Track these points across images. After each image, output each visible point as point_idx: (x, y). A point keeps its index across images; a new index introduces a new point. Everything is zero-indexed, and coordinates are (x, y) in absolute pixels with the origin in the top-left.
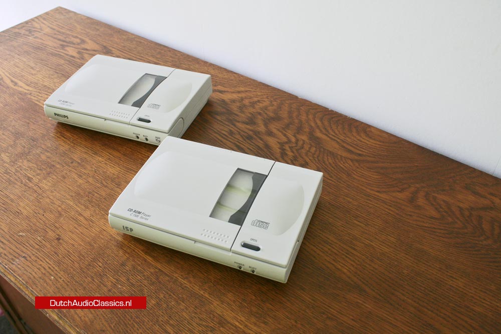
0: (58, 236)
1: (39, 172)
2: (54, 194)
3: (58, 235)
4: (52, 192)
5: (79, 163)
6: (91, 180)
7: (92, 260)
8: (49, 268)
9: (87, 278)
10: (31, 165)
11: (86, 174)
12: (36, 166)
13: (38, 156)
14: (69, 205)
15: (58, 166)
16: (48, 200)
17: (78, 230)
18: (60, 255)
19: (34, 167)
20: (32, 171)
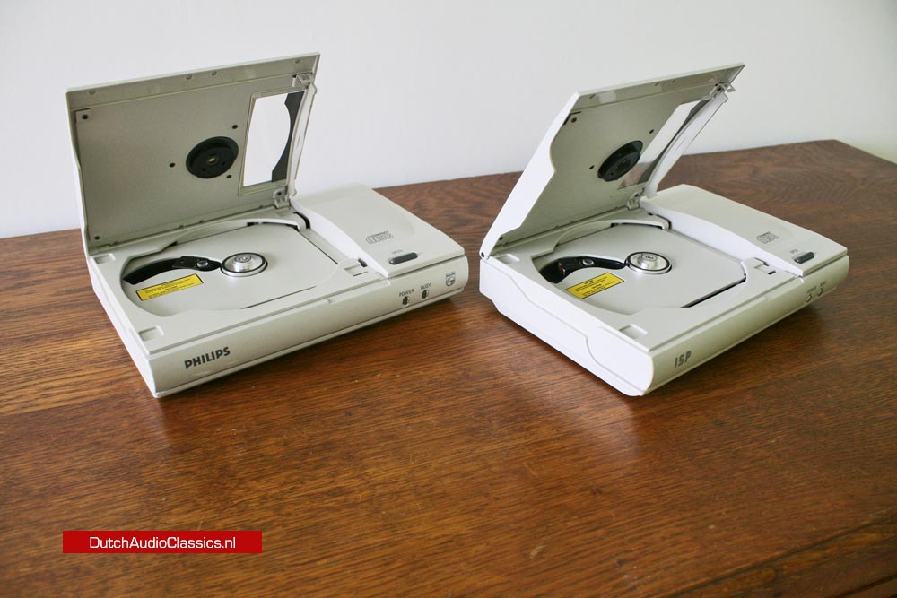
0: (588, 492)
1: (321, 472)
2: (434, 465)
3: (583, 490)
4: (425, 467)
5: (362, 406)
6: (440, 404)
7: (687, 459)
8: (678, 526)
9: (735, 478)
10: (282, 477)
11: (410, 405)
12: (296, 471)
13: (259, 459)
14: (494, 452)
15: (337, 436)
16: (447, 481)
17: (587, 457)
18: (650, 501)
19: (295, 474)
20: (308, 482)
